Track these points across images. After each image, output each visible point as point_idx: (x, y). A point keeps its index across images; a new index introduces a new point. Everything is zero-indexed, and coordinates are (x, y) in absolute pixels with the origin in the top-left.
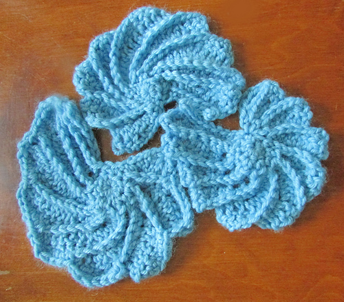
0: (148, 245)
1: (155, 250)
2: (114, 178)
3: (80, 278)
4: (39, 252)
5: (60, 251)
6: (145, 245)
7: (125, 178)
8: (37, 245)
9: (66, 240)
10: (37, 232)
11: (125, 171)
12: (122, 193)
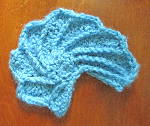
0: (25, 67)
1: (20, 69)
2: (67, 75)
3: (33, 24)
4: (61, 11)
5: (54, 22)
6: (26, 66)
7: (63, 80)
8: (65, 12)
9: (57, 28)
10: (71, 17)
11: (67, 83)
12: (57, 74)
